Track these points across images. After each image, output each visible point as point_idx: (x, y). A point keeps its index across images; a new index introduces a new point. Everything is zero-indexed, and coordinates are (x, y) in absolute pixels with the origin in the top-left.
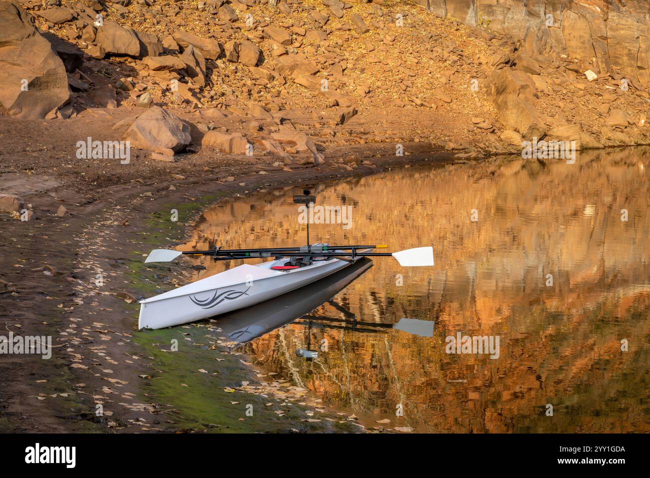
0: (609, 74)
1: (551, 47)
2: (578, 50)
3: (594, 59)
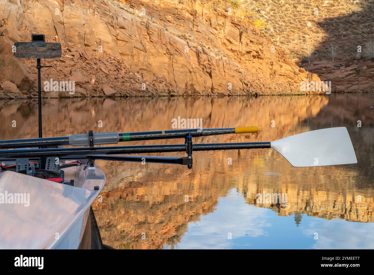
0: (67, 48)
1: (26, 26)
2: (44, 30)
3: (57, 37)
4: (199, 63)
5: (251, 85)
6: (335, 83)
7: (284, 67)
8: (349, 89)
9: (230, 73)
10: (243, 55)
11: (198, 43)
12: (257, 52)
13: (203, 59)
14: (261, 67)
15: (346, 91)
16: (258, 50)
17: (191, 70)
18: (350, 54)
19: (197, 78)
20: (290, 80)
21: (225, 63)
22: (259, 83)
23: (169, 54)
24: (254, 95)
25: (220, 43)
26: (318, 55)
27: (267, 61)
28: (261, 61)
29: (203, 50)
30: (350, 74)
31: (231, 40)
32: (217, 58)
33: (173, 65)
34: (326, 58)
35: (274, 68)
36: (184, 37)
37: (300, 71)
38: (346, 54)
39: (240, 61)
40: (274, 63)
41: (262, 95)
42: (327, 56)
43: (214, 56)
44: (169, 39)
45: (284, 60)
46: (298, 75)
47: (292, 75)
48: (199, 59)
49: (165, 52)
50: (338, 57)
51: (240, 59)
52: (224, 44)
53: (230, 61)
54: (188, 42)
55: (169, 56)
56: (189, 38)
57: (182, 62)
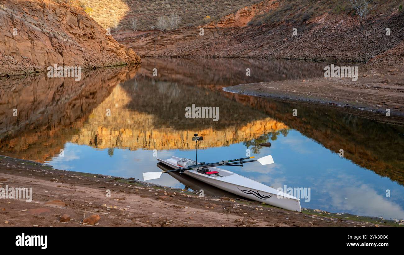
4: (52, 45)
5: (90, 60)
6: (138, 49)
7: (109, 44)
8: (148, 54)
9: (74, 52)
10: (81, 37)
11: (50, 30)
12: (91, 34)
13: (55, 42)
14: (94, 45)
15: (146, 56)
16: (92, 32)
17: (48, 51)
18: (146, 26)
19: (52, 57)
20: (114, 54)
21: (70, 44)
22: (95, 58)
23: (30, 40)
24: (93, 68)
25: (64, 28)
26: (122, 26)
27: (98, 40)
28: (93, 41)
29: (54, 35)
30: (149, 43)
31: (72, 25)
32: (64, 40)
33: (35, 48)
34: (129, 29)
35: (103, 45)
36: (39, 25)
37: (120, 46)
38: (143, 26)
39: (79, 41)
40: (103, 42)
41: (99, 68)
42: (129, 27)
43: (62, 39)
44: (29, 27)
45: (108, 38)
46: (119, 50)
47: (115, 49)
48: (52, 43)
49: (28, 39)
50: (138, 28)
51: (79, 40)
52: (67, 28)
53: (74, 43)
54: (42, 29)
55: (31, 41)
56: (43, 26)
57: (41, 46)
